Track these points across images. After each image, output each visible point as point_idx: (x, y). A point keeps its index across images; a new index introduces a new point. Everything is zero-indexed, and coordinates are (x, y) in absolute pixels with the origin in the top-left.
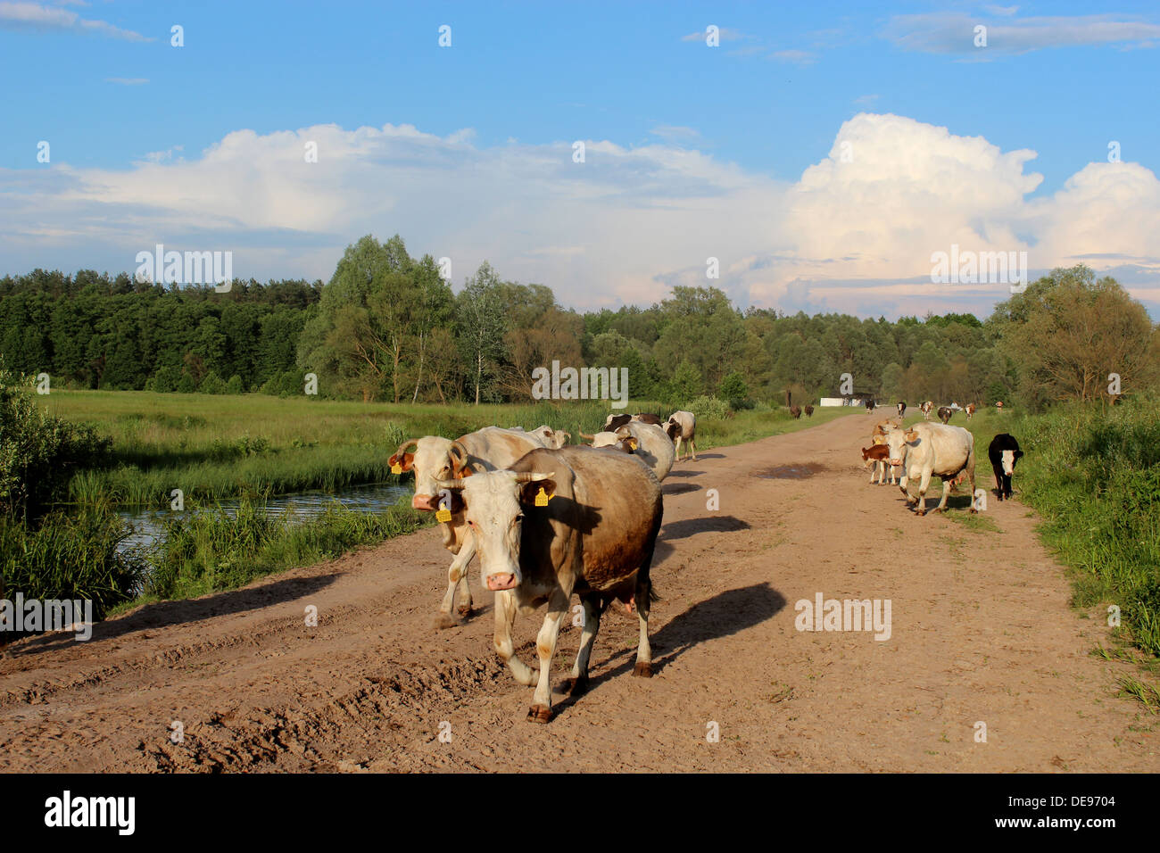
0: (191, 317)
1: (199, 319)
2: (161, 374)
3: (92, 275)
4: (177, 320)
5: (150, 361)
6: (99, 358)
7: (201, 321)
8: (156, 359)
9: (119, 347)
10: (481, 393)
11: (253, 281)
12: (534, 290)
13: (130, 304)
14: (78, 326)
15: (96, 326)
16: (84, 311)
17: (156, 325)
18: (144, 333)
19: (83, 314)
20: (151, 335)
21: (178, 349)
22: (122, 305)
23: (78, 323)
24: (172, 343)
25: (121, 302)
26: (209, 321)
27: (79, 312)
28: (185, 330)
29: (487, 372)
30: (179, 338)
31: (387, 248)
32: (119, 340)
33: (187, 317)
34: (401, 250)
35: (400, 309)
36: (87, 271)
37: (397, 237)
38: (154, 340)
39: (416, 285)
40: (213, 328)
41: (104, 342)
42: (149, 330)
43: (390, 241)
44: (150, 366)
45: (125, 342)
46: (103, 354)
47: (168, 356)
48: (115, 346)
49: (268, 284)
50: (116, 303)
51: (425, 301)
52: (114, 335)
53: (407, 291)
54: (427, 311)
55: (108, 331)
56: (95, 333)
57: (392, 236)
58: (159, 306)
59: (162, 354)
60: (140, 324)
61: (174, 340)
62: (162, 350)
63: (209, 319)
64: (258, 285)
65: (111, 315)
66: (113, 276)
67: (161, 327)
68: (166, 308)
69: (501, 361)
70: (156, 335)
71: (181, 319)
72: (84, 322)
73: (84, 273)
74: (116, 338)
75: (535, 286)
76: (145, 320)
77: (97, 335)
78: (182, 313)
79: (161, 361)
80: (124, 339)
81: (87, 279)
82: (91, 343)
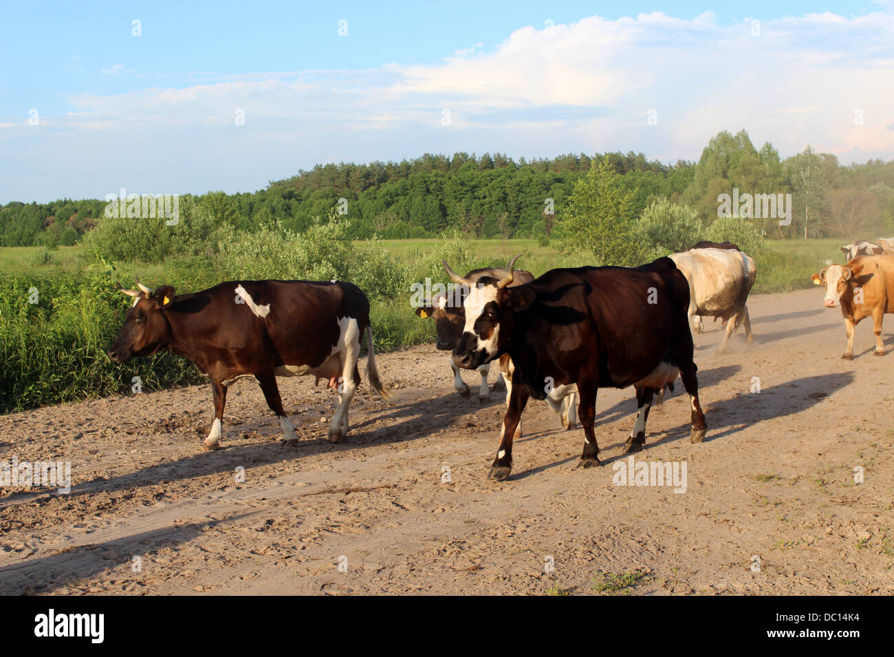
0: (545, 184)
1: (549, 185)
2: (537, 226)
3: (465, 156)
4: (534, 187)
5: (516, 217)
6: (479, 217)
7: (552, 187)
8: (520, 216)
9: (493, 208)
10: (807, 232)
11: (583, 155)
12: (823, 158)
13: (498, 176)
14: (462, 194)
15: (475, 194)
16: (466, 183)
17: (519, 191)
18: (510, 198)
19: (465, 185)
20: (515, 199)
21: (536, 208)
22: (492, 177)
23: (462, 191)
24: (531, 204)
25: (491, 175)
26: (558, 186)
27: (462, 184)
28: (540, 194)
29: (811, 218)
30: (537, 199)
31: (737, 138)
32: (493, 203)
33: (541, 184)
34: (746, 139)
35: (752, 178)
36: (461, 153)
37: (743, 131)
38: (518, 202)
39: (761, 163)
40: (562, 191)
41: (482, 205)
42: (515, 195)
43: (739, 134)
44: (516, 221)
45: (498, 204)
46: (481, 213)
47: (528, 213)
48: (491, 207)
49: (595, 157)
50: (488, 176)
51: (767, 173)
52: (490, 199)
53: (756, 167)
54: (770, 179)
55: (485, 197)
56: (475, 198)
57: (740, 130)
58: (519, 177)
59: (525, 212)
60: (508, 191)
61: (533, 201)
62: (524, 209)
63: (558, 185)
64: (588, 158)
65: (487, 185)
66: (479, 157)
67: (523, 192)
68: (526, 178)
69: (821, 211)
70: (520, 198)
71: (537, 186)
72: (467, 191)
73: (458, 155)
74: (491, 202)
75: (824, 155)
76: (510, 188)
77: (477, 200)
78: (537, 182)
79: (524, 217)
80: (497, 202)
81: (461, 159)
82: (473, 206)
